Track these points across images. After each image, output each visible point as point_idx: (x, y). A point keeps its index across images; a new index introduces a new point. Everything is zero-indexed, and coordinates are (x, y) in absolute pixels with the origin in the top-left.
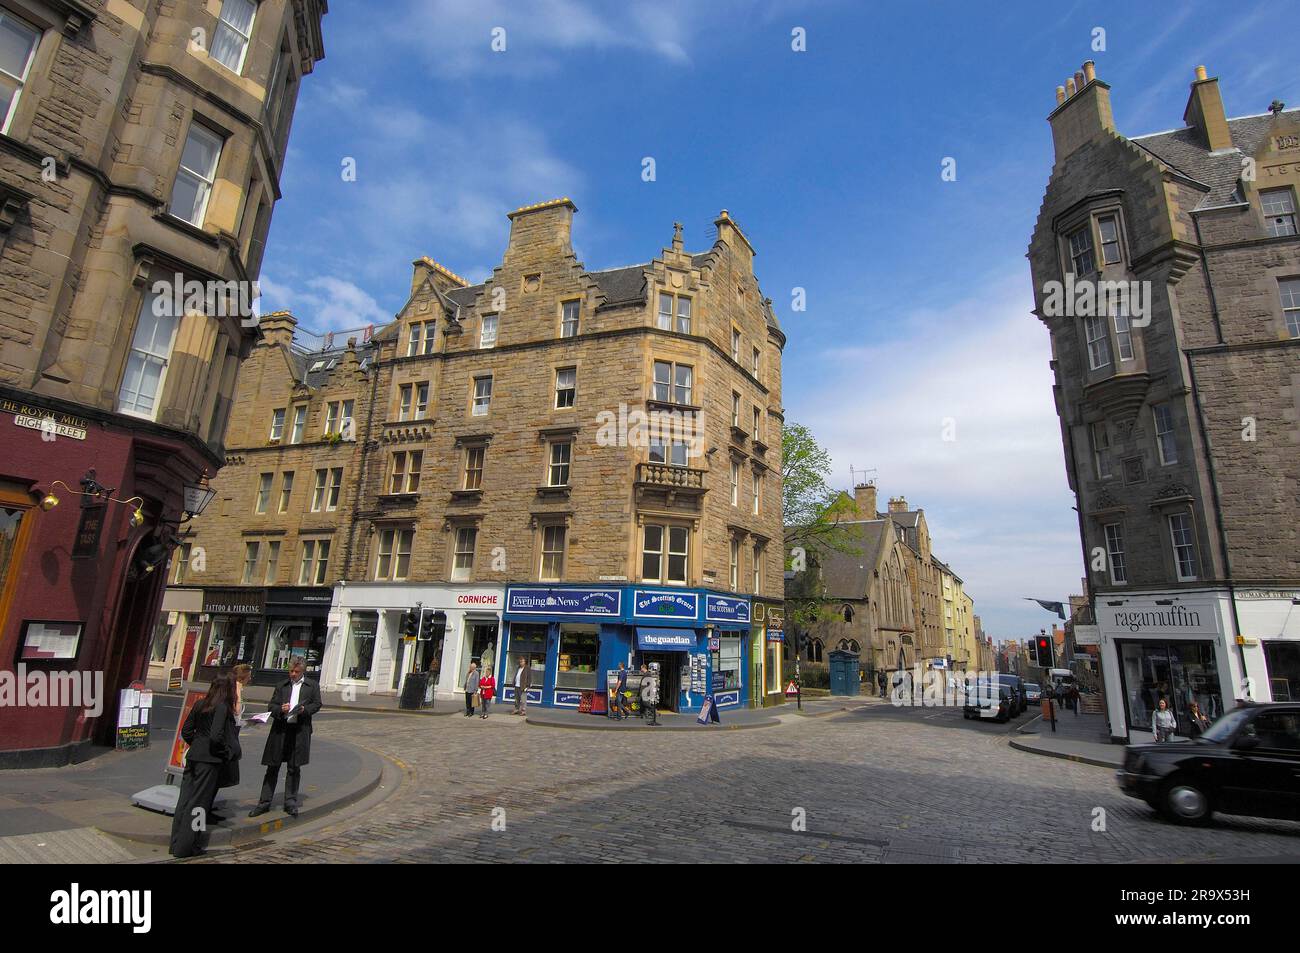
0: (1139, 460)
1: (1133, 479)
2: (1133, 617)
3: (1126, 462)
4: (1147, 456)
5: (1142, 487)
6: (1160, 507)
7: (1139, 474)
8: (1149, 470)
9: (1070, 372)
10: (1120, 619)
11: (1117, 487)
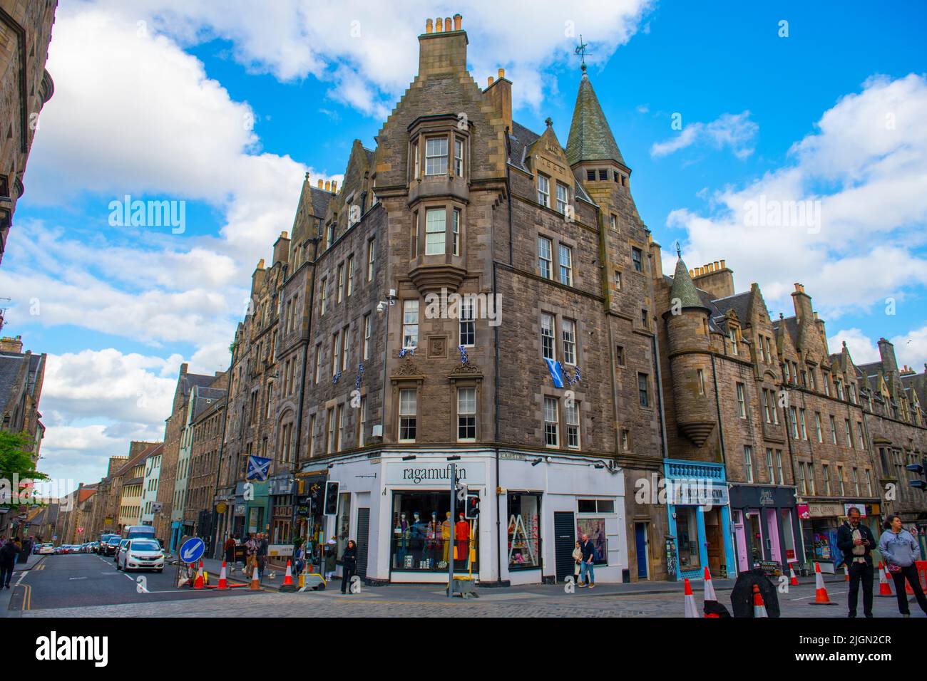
0: (443, 338)
1: (435, 354)
2: (417, 472)
3: (432, 339)
4: (451, 337)
5: (442, 361)
6: (457, 380)
7: (441, 351)
8: (450, 349)
9: (397, 250)
10: (407, 474)
11: (420, 358)
